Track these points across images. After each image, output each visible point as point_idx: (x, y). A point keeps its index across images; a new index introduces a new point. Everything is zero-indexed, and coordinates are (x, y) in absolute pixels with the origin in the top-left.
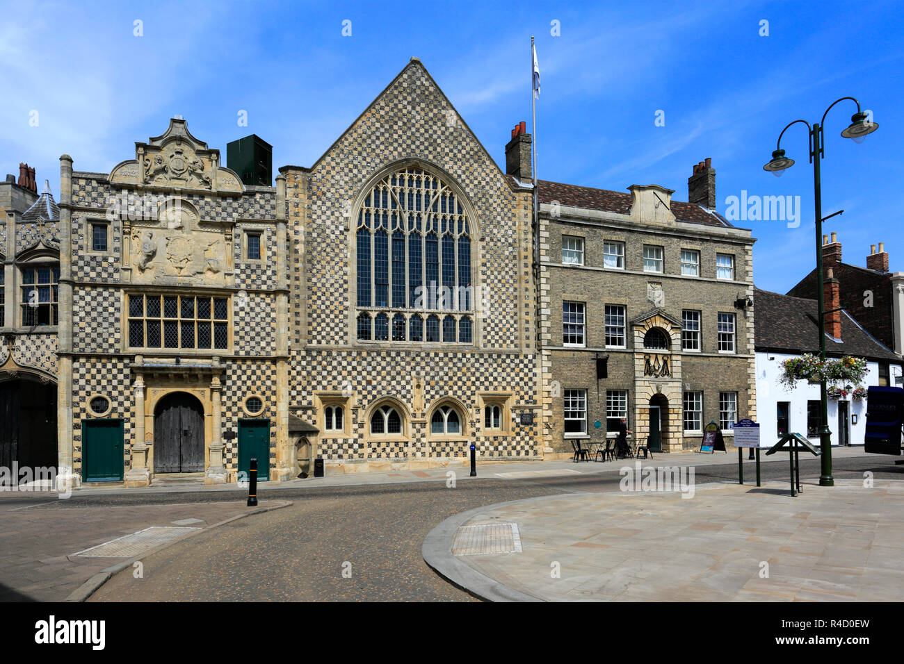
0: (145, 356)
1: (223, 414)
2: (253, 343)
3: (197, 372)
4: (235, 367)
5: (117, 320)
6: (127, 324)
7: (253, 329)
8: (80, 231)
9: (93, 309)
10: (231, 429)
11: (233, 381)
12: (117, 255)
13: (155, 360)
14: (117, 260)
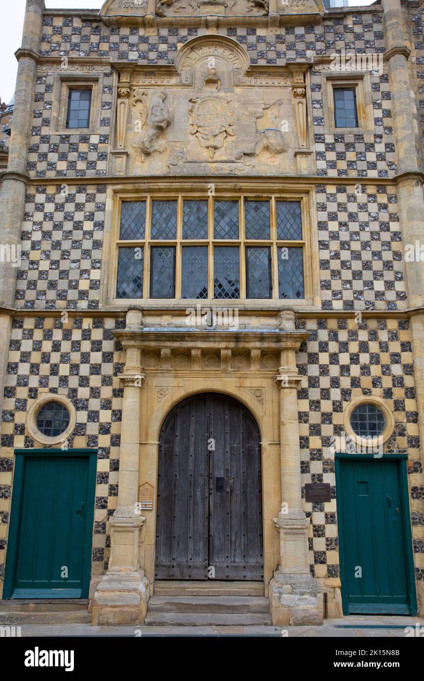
0: (145, 312)
1: (304, 442)
2: (358, 285)
3: (250, 345)
4: (323, 335)
5: (97, 244)
6: (115, 253)
7: (356, 256)
8: (47, 97)
9: (57, 226)
10: (320, 477)
11: (321, 367)
12: (105, 130)
13: (166, 320)
14: (104, 139)
